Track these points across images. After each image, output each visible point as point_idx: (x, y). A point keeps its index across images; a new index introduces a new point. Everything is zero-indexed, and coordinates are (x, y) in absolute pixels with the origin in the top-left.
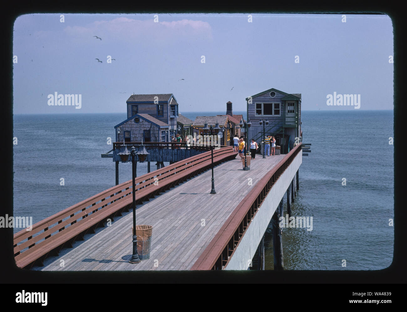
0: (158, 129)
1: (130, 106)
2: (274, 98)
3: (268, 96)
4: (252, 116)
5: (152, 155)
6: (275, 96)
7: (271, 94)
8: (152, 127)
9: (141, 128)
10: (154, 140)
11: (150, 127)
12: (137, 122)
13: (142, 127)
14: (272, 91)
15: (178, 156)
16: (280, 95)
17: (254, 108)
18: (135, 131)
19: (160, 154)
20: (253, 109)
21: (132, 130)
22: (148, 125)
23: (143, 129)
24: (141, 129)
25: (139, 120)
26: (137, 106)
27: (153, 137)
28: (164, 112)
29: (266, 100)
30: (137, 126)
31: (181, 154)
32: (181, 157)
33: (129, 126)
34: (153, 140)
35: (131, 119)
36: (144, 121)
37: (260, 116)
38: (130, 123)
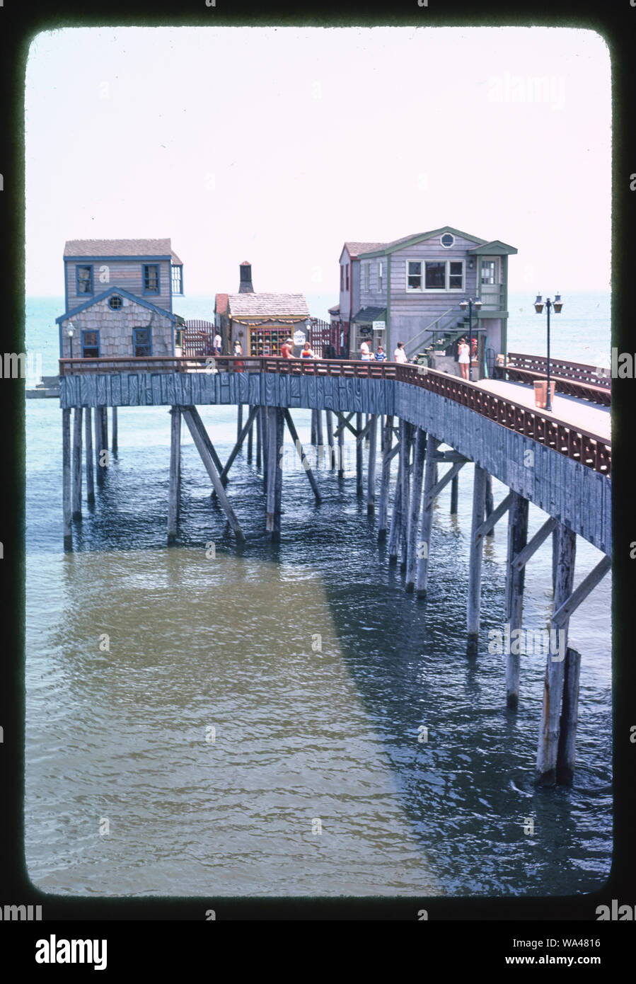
0: (170, 325)
1: (72, 267)
2: (450, 250)
3: (437, 245)
4: (401, 291)
5: (163, 389)
6: (452, 245)
7: (443, 239)
8: (156, 319)
9: (127, 322)
10: (162, 351)
11: (149, 319)
12: (115, 308)
13: (129, 319)
14: (447, 234)
15: (229, 390)
16: (464, 242)
17: (405, 273)
18: (110, 329)
19: (183, 386)
20: (403, 276)
21: (102, 327)
22: (145, 315)
23: (132, 325)
24: (127, 325)
25: (121, 303)
26: (89, 268)
27: (157, 345)
28: (161, 282)
29: (431, 253)
30: (115, 318)
31: (237, 386)
32: (237, 391)
33: (94, 318)
34: (159, 352)
35: (101, 300)
36: (135, 304)
37: (417, 291)
38: (97, 309)
